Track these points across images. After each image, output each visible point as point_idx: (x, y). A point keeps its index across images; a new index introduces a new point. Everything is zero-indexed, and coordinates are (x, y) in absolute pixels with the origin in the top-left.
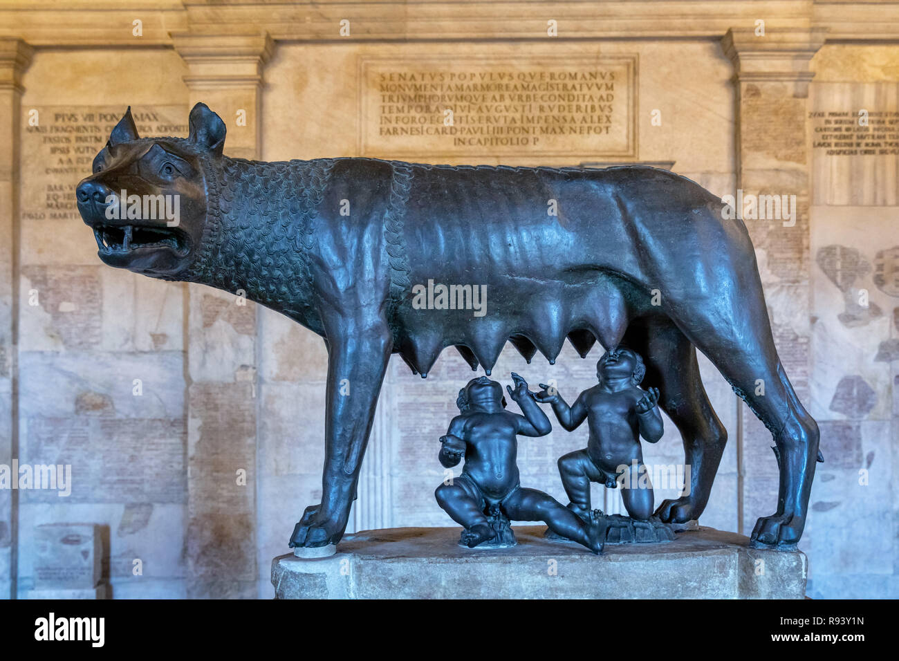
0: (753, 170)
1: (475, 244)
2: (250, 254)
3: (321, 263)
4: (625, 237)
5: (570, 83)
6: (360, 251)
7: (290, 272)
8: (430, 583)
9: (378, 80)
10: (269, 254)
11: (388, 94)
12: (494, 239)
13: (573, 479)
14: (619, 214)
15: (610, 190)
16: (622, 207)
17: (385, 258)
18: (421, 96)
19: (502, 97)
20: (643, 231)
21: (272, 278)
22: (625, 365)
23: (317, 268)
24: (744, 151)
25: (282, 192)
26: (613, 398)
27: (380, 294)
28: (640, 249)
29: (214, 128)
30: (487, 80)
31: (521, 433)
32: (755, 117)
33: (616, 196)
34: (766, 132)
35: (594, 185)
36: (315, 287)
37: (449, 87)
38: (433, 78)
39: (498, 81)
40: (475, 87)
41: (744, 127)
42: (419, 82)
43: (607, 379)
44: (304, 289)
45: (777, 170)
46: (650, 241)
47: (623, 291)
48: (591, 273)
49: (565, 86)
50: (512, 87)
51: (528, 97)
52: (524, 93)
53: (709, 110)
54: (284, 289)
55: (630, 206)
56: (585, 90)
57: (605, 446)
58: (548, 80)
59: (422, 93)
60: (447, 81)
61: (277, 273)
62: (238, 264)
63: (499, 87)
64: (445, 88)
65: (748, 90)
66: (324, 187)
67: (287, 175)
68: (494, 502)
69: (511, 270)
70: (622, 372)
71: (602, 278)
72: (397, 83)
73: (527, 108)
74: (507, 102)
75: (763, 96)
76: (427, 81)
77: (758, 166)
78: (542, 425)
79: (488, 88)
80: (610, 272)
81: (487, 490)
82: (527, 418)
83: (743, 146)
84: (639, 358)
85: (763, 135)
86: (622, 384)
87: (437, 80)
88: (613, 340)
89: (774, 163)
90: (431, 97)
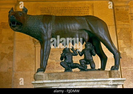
0: (119, 24)
1: (65, 26)
2: (31, 28)
3: (42, 29)
4: (87, 25)
5: (80, 9)
6: (48, 27)
7: (37, 31)
8: (60, 76)
9: (40, 9)
10: (34, 28)
11: (42, 11)
12: (68, 25)
13: (82, 63)
14: (86, 22)
15: (85, 18)
16: (87, 21)
17: (51, 28)
18: (49, 12)
19: (66, 12)
20: (90, 24)
21: (34, 31)
22: (89, 44)
23: (41, 30)
24: (116, 21)
25: (36, 19)
26: (87, 50)
27: (51, 34)
28: (90, 26)
29: (26, 10)
30: (63, 9)
31: (73, 55)
32: (118, 14)
33: (86, 19)
34: (120, 17)
35: (82, 18)
36: (41, 32)
37: (55, 10)
38: (51, 8)
39: (65, 9)
40: (60, 10)
41: (116, 16)
42: (49, 9)
43: (86, 47)
44: (39, 33)
45: (124, 24)
46: (91, 25)
47: (88, 33)
48: (83, 30)
49: (79, 10)
50: (68, 10)
51: (71, 12)
52: (70, 11)
53: (108, 13)
54: (35, 33)
55: (88, 20)
56: (83, 10)
57: (87, 57)
58: (75, 8)
59: (50, 11)
60: (54, 9)
61: (35, 31)
62: (29, 29)
63: (65, 10)
64: (54, 10)
65: (116, 9)
66: (42, 18)
67: (36, 17)
68: (69, 65)
69: (70, 30)
70: (89, 45)
71: (84, 31)
72: (44, 9)
73: (71, 14)
74: (67, 13)
75: (119, 10)
76: (50, 9)
77: (120, 24)
78: (76, 54)
79: (63, 10)
80: (86, 30)
81: (68, 63)
82: (74, 53)
83: (116, 20)
84: (91, 44)
85: (120, 18)
86: (89, 47)
87: (52, 9)
88: (87, 40)
89: (123, 23)
90: (51, 12)
